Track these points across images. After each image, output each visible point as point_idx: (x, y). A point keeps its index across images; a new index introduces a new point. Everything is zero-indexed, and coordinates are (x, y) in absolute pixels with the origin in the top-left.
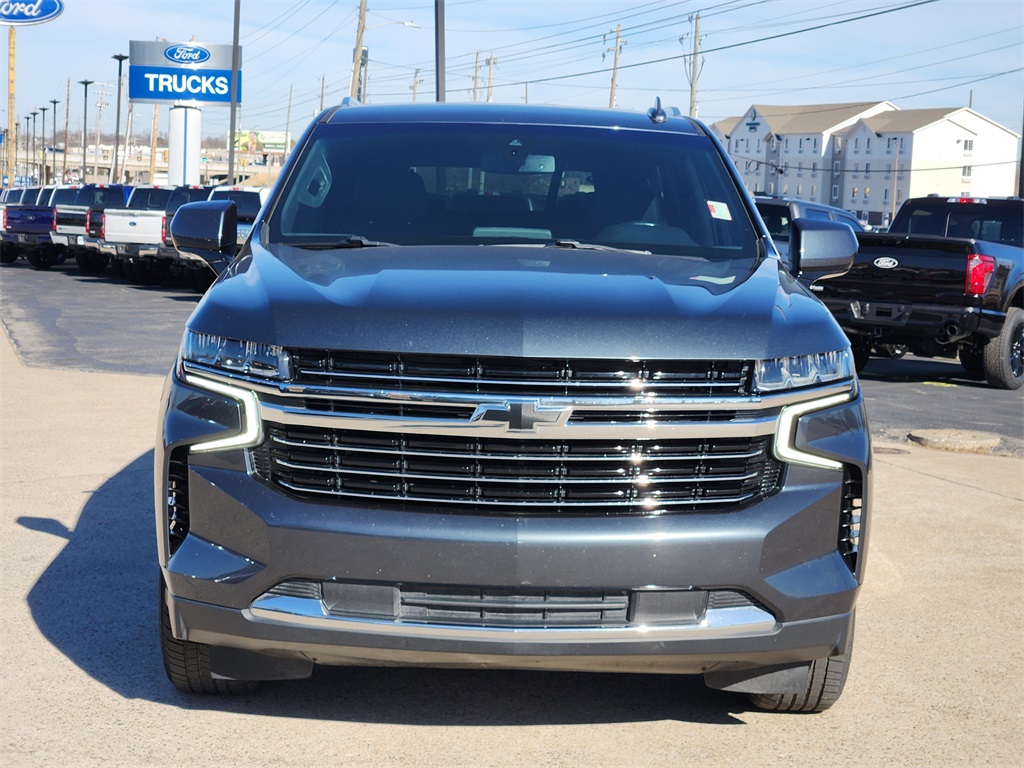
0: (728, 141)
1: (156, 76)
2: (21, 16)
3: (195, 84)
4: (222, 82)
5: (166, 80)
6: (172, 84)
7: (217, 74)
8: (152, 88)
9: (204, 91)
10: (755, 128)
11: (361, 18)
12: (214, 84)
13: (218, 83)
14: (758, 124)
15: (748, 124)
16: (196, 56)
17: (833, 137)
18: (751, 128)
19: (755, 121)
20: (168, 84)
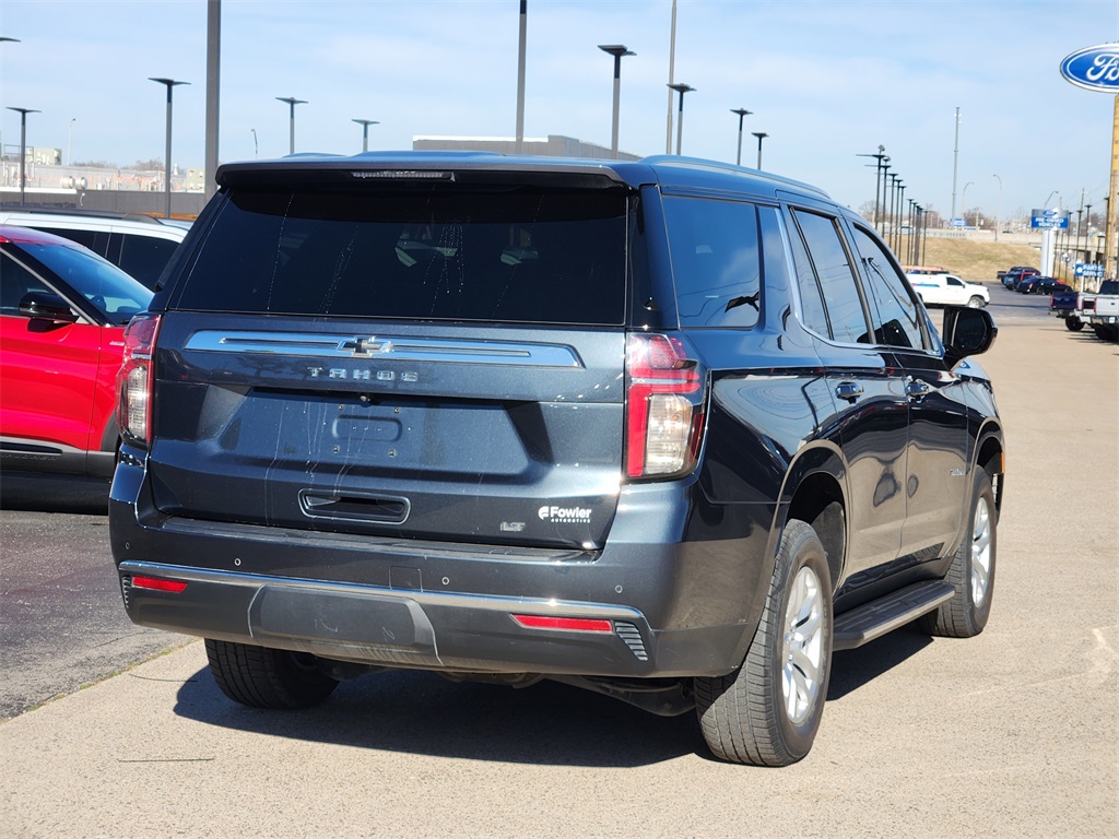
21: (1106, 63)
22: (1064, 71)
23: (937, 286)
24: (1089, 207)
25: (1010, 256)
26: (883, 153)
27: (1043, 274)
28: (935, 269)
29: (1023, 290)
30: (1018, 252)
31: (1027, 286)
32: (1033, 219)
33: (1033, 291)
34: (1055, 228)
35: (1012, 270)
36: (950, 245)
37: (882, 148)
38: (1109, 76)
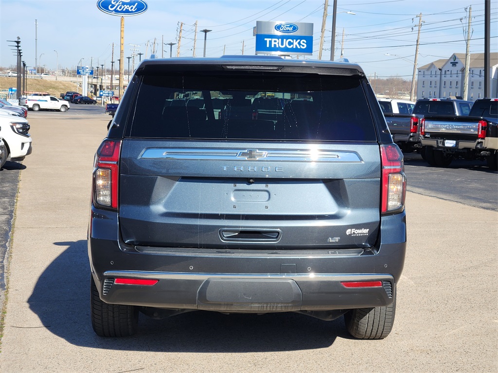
0: (440, 71)
1: (270, 39)
2: (127, 11)
3: (290, 43)
4: (303, 42)
5: (275, 41)
6: (278, 43)
7: (301, 38)
8: (268, 46)
9: (294, 47)
10: (455, 65)
11: (325, 10)
12: (299, 43)
13: (301, 43)
14: (457, 63)
15: (451, 63)
16: (291, 29)
18: (453, 65)
19: (456, 61)
20: (276, 43)
21: (116, 3)
22: (99, 6)
23: (46, 101)
24: (102, 65)
25: (63, 87)
26: (19, 40)
27: (83, 95)
28: (44, 93)
29: (76, 102)
30: (67, 85)
31: (77, 100)
32: (78, 70)
33: (80, 103)
34: (87, 75)
35: (67, 93)
36: (36, 82)
37: (19, 38)
38: (118, 9)
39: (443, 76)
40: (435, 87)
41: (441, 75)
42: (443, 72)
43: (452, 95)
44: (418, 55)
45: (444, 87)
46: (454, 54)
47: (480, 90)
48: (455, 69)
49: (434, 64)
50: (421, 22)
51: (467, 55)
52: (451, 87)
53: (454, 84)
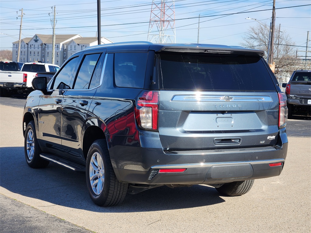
0: (27, 45)
10: (37, 41)
14: (38, 40)
15: (34, 40)
17: (63, 45)
39: (29, 48)
40: (24, 55)
41: (28, 47)
42: (29, 46)
43: (35, 60)
44: (21, 35)
45: (30, 55)
46: (36, 35)
47: (58, 57)
48: (37, 44)
49: (24, 40)
50: (23, 14)
51: (53, 36)
52: (34, 55)
53: (36, 54)
